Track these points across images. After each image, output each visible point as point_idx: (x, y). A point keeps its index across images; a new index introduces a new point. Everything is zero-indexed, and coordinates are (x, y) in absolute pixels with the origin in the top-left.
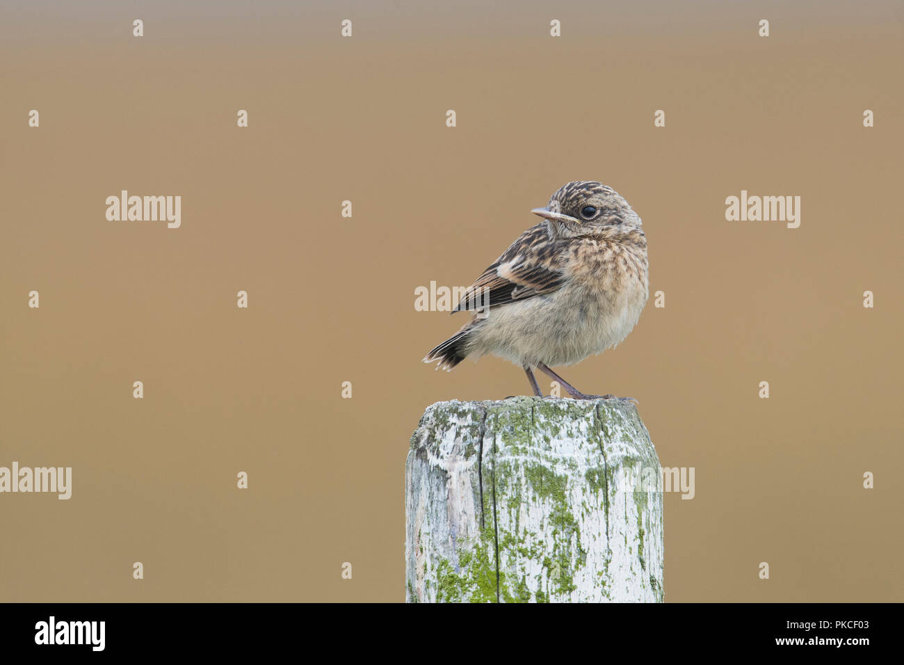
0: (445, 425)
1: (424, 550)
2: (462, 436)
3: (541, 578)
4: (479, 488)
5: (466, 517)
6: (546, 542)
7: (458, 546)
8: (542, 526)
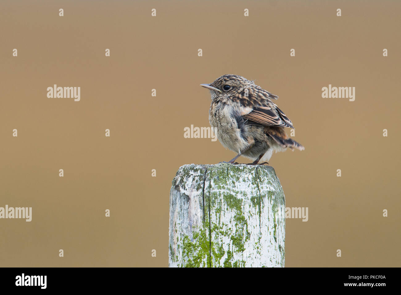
0: (188, 175)
1: (177, 231)
2: (196, 180)
3: (229, 245)
4: (202, 204)
5: (197, 217)
6: (232, 228)
7: (193, 230)
8: (231, 222)
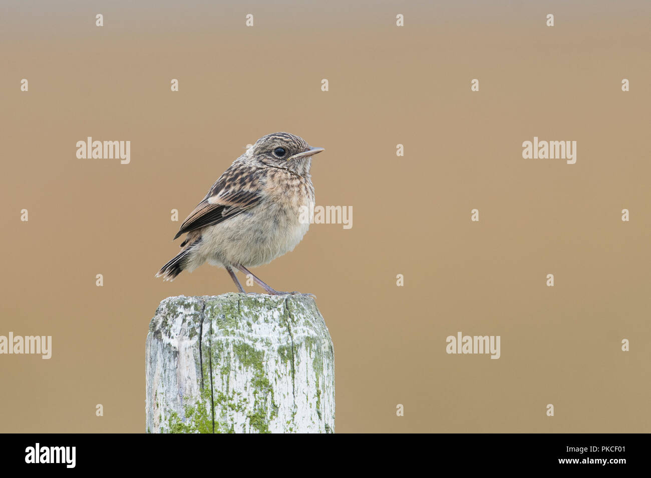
0: (175, 314)
1: (159, 405)
2: (187, 322)
3: (245, 425)
4: (199, 360)
5: (190, 381)
6: (249, 399)
7: (184, 403)
8: (246, 388)
